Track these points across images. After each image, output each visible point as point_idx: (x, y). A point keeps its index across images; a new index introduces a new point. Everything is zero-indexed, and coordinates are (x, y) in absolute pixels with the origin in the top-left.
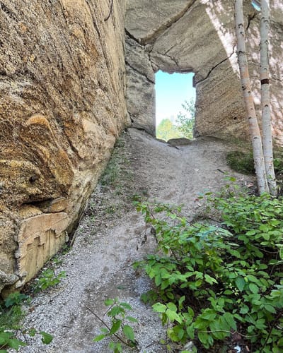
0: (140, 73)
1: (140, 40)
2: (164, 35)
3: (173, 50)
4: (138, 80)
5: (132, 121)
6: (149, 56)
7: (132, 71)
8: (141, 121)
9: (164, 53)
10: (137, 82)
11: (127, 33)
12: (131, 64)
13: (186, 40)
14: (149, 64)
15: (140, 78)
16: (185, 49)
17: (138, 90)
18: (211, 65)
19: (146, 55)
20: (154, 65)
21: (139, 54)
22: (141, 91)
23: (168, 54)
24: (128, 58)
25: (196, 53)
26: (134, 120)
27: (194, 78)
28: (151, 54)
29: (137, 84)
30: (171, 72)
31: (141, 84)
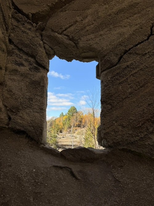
0: (27, 54)
1: (31, 16)
2: (62, 11)
3: (72, 28)
4: (24, 62)
5: (10, 118)
6: (42, 35)
7: (17, 51)
8: (22, 118)
9: (60, 31)
10: (22, 65)
11: (16, 8)
12: (16, 41)
13: (89, 18)
14: (40, 45)
15: (26, 60)
16: (88, 28)
17: (22, 75)
18: (123, 48)
19: (38, 34)
20: (47, 47)
21: (28, 31)
22: (26, 77)
23: (65, 32)
24: (12, 35)
25: (102, 32)
26: (12, 117)
27: (98, 67)
28: (43, 32)
29: (22, 68)
30: (69, 59)
31: (27, 68)
